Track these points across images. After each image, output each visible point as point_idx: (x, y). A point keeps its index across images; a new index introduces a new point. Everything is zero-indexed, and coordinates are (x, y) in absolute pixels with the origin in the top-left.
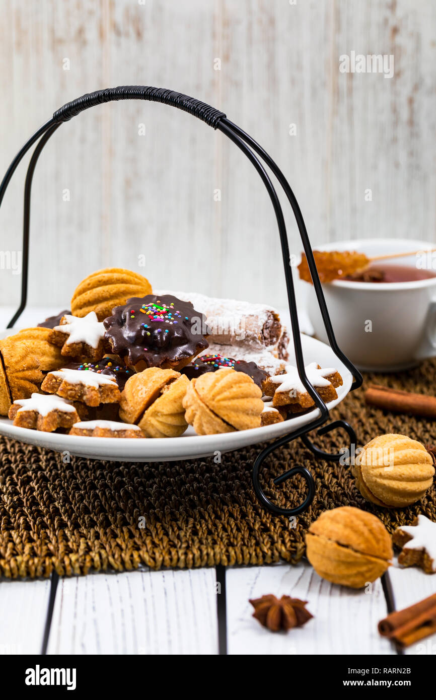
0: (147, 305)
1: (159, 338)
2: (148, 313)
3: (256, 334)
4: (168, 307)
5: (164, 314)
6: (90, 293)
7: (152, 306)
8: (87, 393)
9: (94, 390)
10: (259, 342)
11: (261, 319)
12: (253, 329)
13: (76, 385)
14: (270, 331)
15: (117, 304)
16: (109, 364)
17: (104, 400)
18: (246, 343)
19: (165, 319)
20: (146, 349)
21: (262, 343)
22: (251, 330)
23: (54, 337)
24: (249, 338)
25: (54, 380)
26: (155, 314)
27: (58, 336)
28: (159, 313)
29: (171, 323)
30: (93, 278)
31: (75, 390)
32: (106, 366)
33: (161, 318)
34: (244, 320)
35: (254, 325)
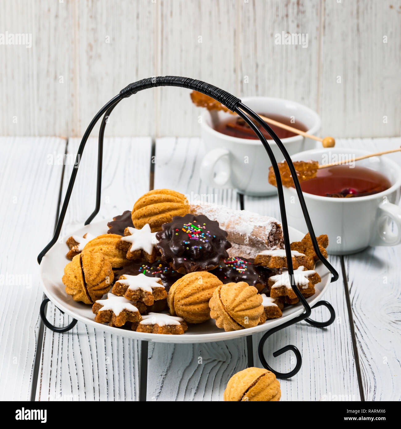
0: (187, 225)
1: (195, 253)
2: (187, 232)
3: (264, 240)
4: (202, 228)
5: (200, 233)
6: (145, 209)
7: (190, 226)
8: (145, 296)
9: (150, 294)
10: (266, 246)
11: (267, 230)
12: (261, 237)
13: (137, 291)
14: (274, 236)
15: (164, 218)
16: (160, 265)
17: (156, 298)
18: (257, 245)
19: (200, 238)
20: (185, 259)
21: (268, 246)
22: (260, 238)
23: (121, 244)
24: (259, 243)
25: (121, 287)
26: (192, 233)
27: (123, 244)
28: (195, 233)
29: (204, 241)
31: (136, 295)
32: (158, 268)
33: (196, 237)
34: (256, 229)
35: (262, 234)
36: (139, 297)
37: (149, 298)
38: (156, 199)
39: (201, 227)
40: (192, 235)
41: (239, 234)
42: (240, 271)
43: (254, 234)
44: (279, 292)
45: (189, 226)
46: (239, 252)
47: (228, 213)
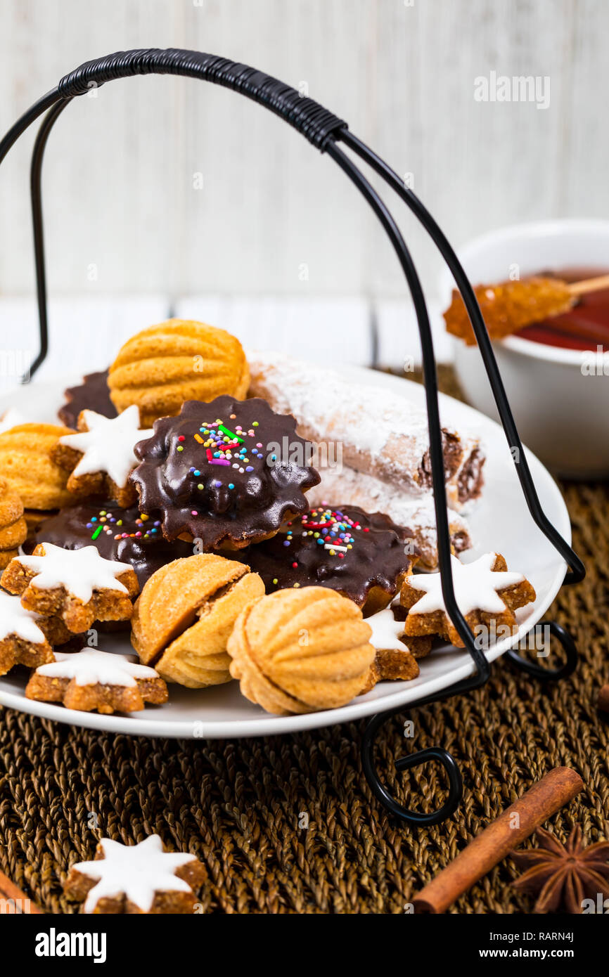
0: (209, 425)
1: (217, 497)
2: (206, 444)
3: (409, 470)
4: (244, 434)
5: (235, 449)
6: (136, 368)
7: (216, 429)
8: (70, 608)
9: (83, 604)
10: (415, 483)
11: (420, 445)
12: (404, 462)
13: (53, 590)
15: (178, 395)
16: (143, 516)
17: (103, 614)
18: (394, 480)
19: (233, 460)
20: (195, 513)
22: (401, 463)
23: (59, 453)
24: (398, 476)
25: (21, 573)
26: (218, 448)
27: (65, 453)
28: (223, 447)
29: (242, 470)
30: (144, 339)
31: (50, 600)
32: (138, 521)
33: (225, 458)
34: (393, 442)
35: (406, 455)
36: (58, 607)
37: (77, 615)
38: (162, 346)
39: (243, 431)
40: (215, 454)
41: (354, 447)
42: (332, 552)
43: (389, 452)
44: (428, 624)
45: (214, 428)
46: (354, 491)
47: (335, 392)
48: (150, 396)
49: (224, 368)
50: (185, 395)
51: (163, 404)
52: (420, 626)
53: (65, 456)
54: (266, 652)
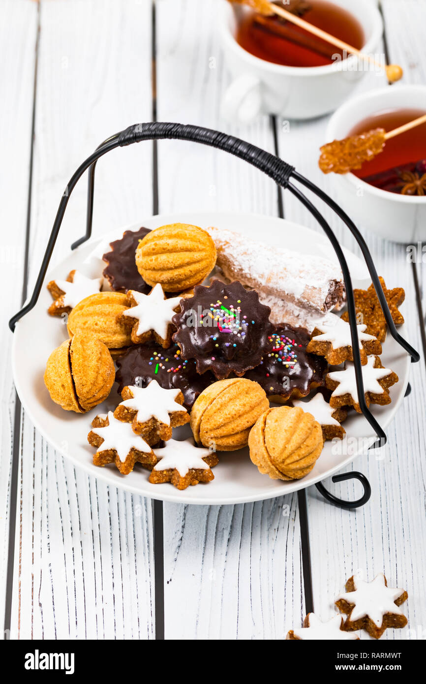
1: (227, 353)
3: (318, 305)
6: (156, 259)
8: (161, 429)
9: (167, 427)
11: (323, 293)
12: (316, 302)
13: (149, 421)
14: (332, 295)
15: (182, 274)
17: (175, 425)
18: (309, 309)
20: (214, 359)
21: (324, 311)
22: (314, 303)
23: (123, 320)
24: (312, 308)
27: (127, 319)
31: (149, 426)
32: (175, 356)
34: (307, 291)
35: (317, 298)
36: (152, 428)
37: (166, 432)
38: (170, 247)
41: (284, 291)
42: (287, 366)
43: (306, 296)
44: (343, 401)
46: (284, 313)
47: (268, 259)
48: (166, 276)
49: (206, 255)
50: (186, 274)
51: (173, 279)
52: (338, 402)
53: (126, 321)
54: (280, 460)
